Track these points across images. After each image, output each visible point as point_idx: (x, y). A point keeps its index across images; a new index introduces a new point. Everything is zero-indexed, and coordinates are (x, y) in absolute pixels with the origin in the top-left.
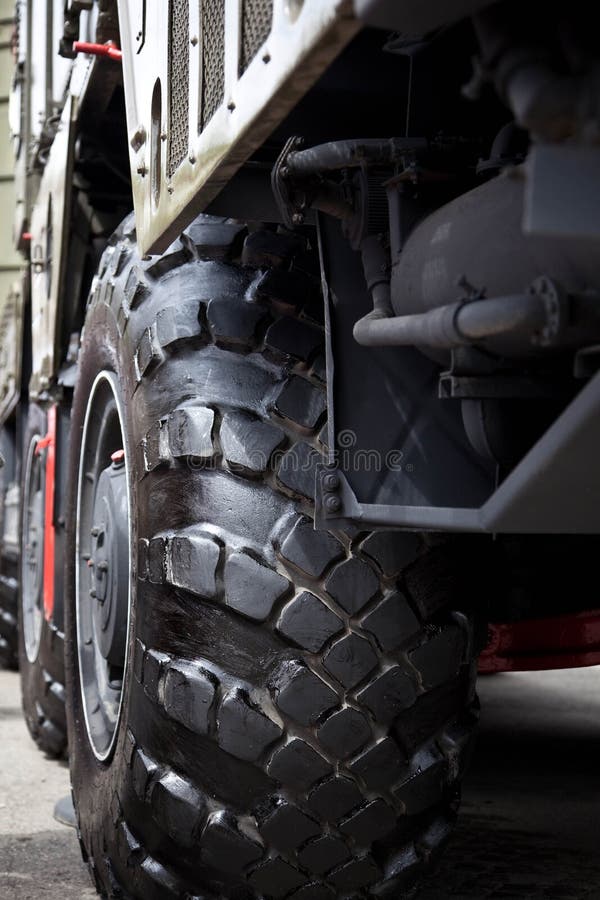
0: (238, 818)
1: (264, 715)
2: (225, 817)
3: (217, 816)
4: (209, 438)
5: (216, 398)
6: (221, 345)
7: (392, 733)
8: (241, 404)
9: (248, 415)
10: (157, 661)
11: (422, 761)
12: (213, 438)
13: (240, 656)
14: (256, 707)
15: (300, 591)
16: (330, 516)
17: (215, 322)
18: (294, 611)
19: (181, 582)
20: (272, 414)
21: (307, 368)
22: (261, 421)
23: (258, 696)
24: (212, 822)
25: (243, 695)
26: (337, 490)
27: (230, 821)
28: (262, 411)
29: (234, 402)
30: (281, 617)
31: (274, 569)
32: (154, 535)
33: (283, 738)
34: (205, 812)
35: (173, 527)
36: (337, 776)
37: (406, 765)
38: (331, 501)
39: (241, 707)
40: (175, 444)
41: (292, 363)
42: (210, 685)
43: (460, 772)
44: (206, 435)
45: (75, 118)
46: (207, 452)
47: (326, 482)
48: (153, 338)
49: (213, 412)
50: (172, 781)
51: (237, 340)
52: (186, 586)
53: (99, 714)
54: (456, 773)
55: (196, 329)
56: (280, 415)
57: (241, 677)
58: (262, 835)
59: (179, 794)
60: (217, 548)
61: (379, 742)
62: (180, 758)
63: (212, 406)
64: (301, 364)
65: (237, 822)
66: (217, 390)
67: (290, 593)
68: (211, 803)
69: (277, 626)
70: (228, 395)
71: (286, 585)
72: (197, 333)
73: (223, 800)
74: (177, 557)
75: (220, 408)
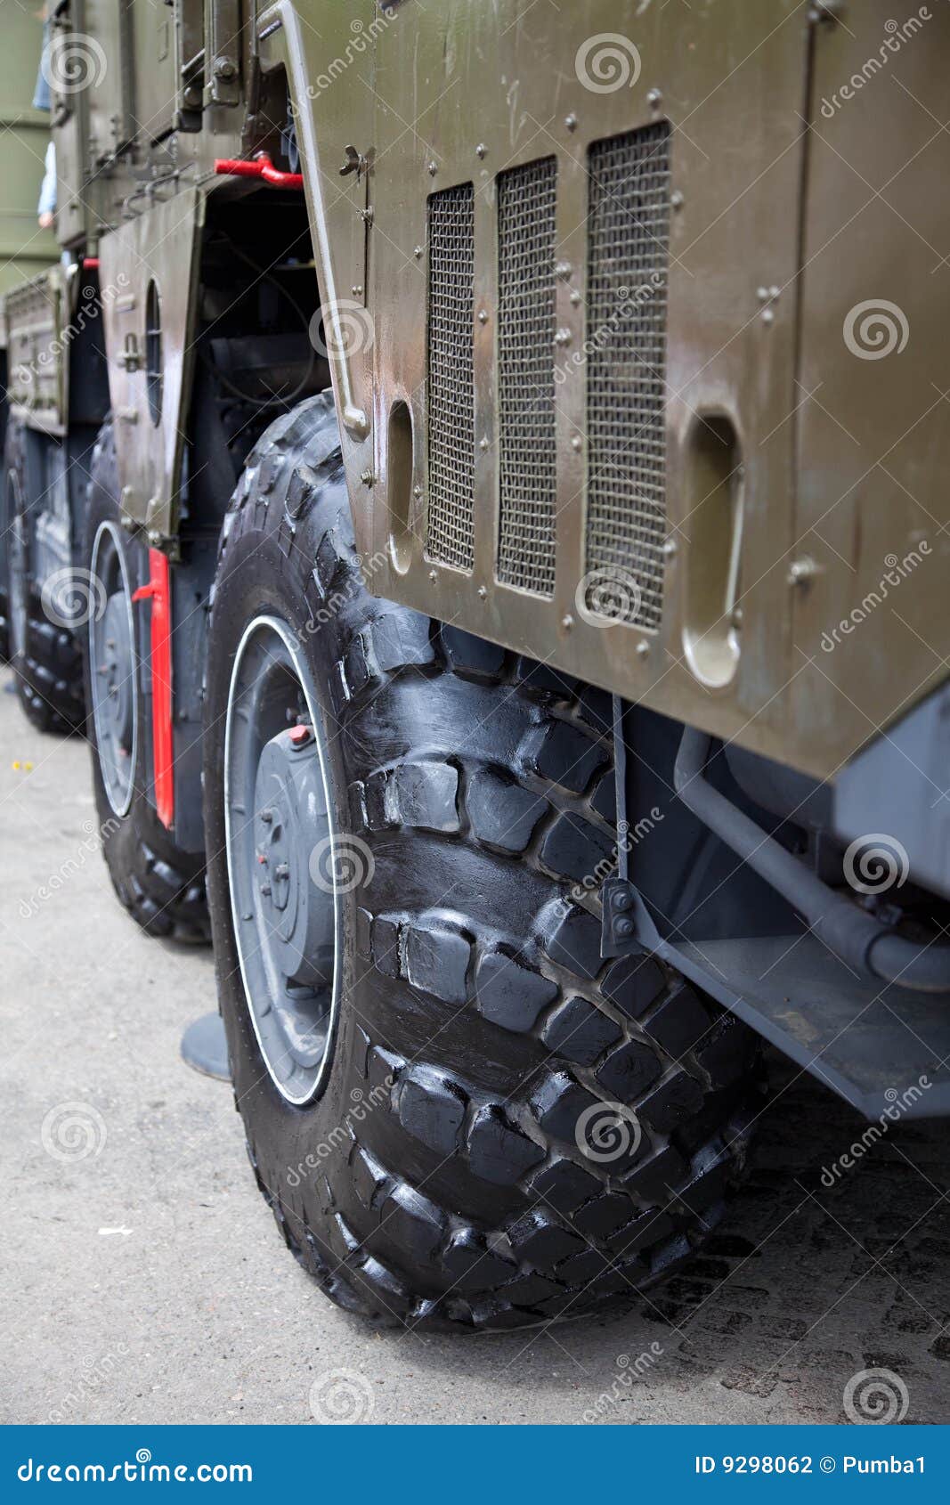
0: (487, 1234)
1: (524, 1136)
2: (471, 1236)
3: (462, 1235)
4: (453, 806)
5: (456, 748)
6: (462, 676)
7: (674, 1141)
8: (491, 756)
9: (499, 773)
10: (390, 1067)
11: (706, 1161)
12: (457, 806)
13: (494, 1067)
14: (515, 1128)
15: (571, 995)
16: (622, 941)
17: (452, 646)
18: (564, 1020)
19: (421, 983)
20: (531, 772)
21: (572, 706)
22: (518, 784)
23: (515, 1112)
24: (456, 1243)
25: (498, 1112)
26: (629, 911)
27: (479, 1240)
28: (516, 766)
29: (480, 753)
30: (548, 1028)
31: (537, 970)
32: (380, 911)
33: (548, 1158)
34: (447, 1229)
35: (407, 908)
36: (609, 1192)
37: (688, 1171)
38: (622, 924)
39: (498, 1130)
40: (407, 807)
41: (551, 703)
42: (459, 1102)
43: (745, 1165)
44: (449, 802)
45: (201, 223)
46: (451, 826)
47: (618, 903)
48: (367, 651)
49: (456, 771)
50: (404, 1193)
51: (481, 672)
52: (428, 989)
53: (268, 1019)
54: (742, 1165)
55: (427, 654)
56: (540, 776)
57: (494, 1090)
58: (514, 1253)
59: (416, 1212)
60: (466, 945)
61: (659, 1152)
62: (417, 1172)
63: (453, 761)
64: (564, 703)
65: (485, 1239)
66: (458, 735)
67: (558, 998)
68: (454, 1220)
69: (543, 1036)
70: (474, 742)
71: (553, 991)
72: (430, 660)
73: (468, 1217)
74: (415, 951)
75: (464, 762)
